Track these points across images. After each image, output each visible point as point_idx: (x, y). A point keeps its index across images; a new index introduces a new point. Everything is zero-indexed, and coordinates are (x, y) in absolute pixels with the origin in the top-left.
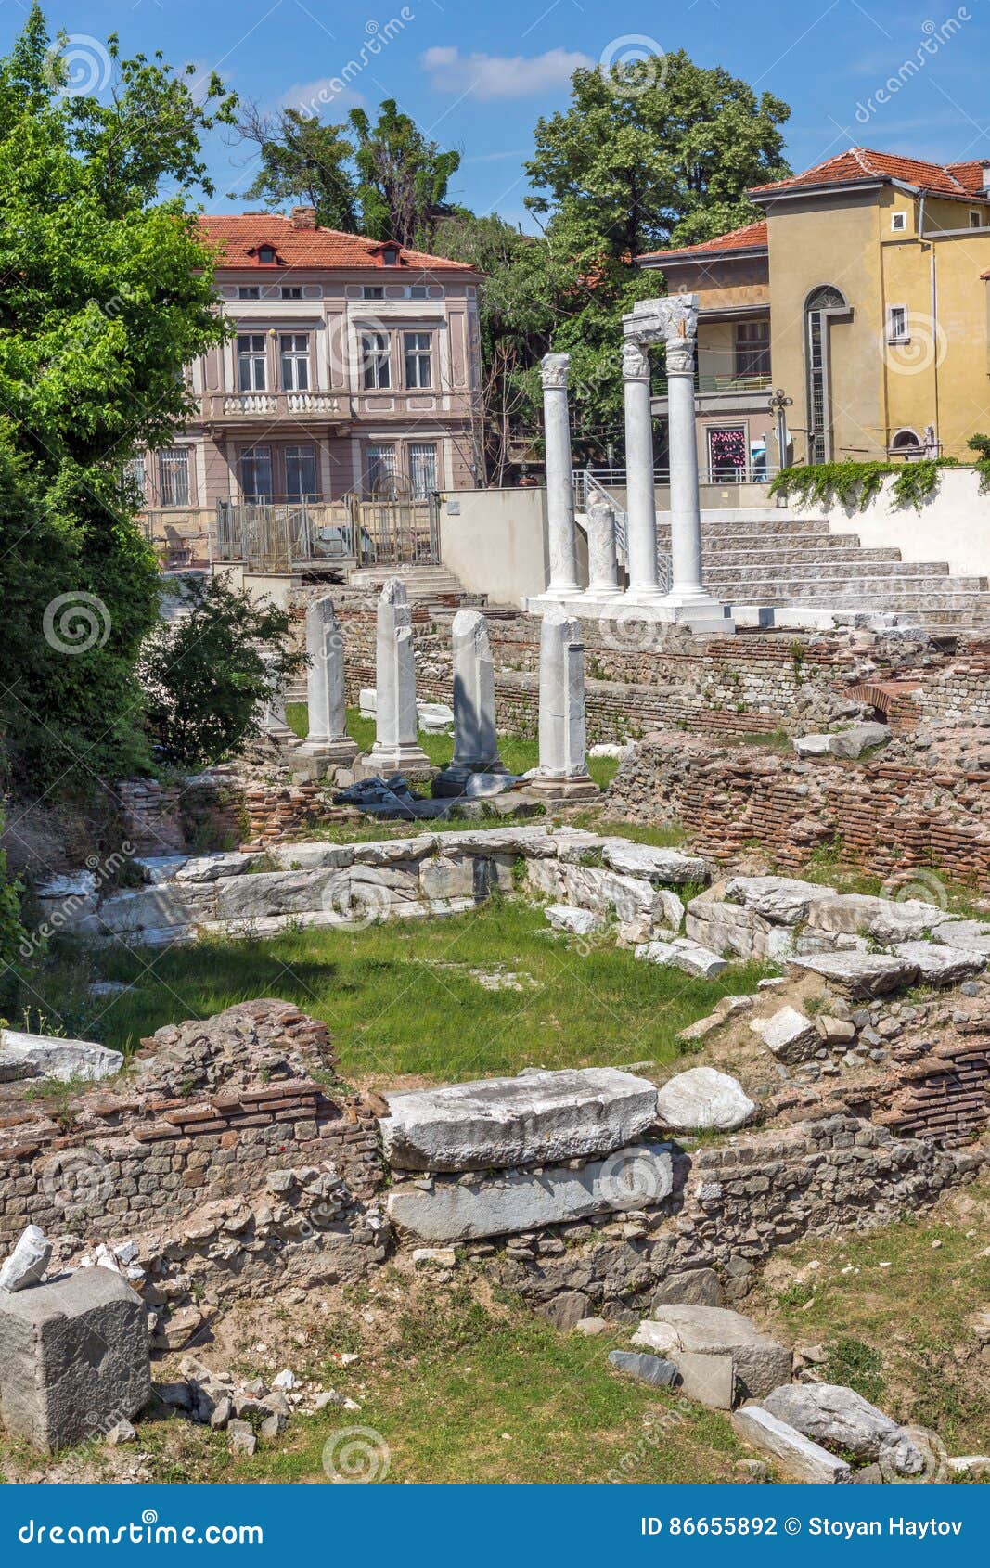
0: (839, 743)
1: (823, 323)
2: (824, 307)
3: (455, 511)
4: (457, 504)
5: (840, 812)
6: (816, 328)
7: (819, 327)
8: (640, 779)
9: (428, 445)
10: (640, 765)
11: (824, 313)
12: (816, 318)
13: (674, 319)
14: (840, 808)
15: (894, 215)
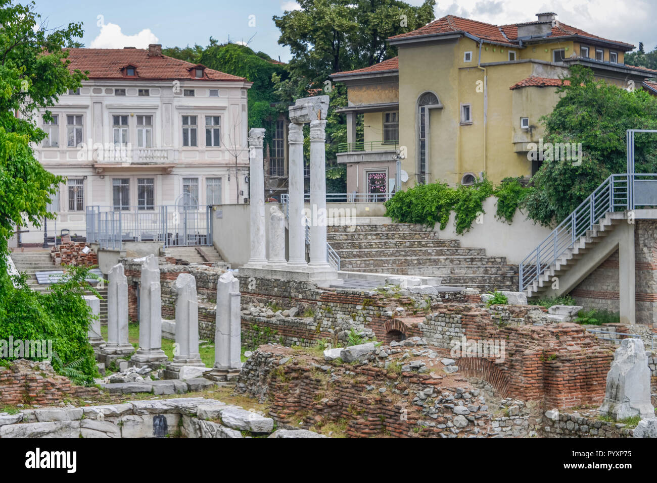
0: (344, 354)
1: (427, 112)
2: (428, 104)
3: (219, 216)
4: (221, 213)
5: (342, 393)
6: (423, 115)
7: (424, 115)
8: (253, 372)
9: (217, 178)
10: (252, 364)
11: (427, 107)
12: (423, 110)
13: (316, 110)
14: (342, 391)
15: (465, 53)
